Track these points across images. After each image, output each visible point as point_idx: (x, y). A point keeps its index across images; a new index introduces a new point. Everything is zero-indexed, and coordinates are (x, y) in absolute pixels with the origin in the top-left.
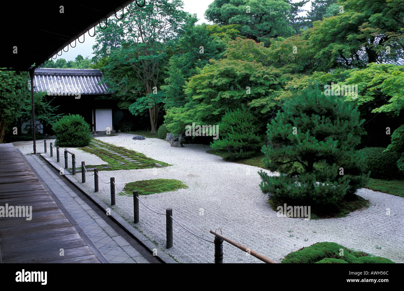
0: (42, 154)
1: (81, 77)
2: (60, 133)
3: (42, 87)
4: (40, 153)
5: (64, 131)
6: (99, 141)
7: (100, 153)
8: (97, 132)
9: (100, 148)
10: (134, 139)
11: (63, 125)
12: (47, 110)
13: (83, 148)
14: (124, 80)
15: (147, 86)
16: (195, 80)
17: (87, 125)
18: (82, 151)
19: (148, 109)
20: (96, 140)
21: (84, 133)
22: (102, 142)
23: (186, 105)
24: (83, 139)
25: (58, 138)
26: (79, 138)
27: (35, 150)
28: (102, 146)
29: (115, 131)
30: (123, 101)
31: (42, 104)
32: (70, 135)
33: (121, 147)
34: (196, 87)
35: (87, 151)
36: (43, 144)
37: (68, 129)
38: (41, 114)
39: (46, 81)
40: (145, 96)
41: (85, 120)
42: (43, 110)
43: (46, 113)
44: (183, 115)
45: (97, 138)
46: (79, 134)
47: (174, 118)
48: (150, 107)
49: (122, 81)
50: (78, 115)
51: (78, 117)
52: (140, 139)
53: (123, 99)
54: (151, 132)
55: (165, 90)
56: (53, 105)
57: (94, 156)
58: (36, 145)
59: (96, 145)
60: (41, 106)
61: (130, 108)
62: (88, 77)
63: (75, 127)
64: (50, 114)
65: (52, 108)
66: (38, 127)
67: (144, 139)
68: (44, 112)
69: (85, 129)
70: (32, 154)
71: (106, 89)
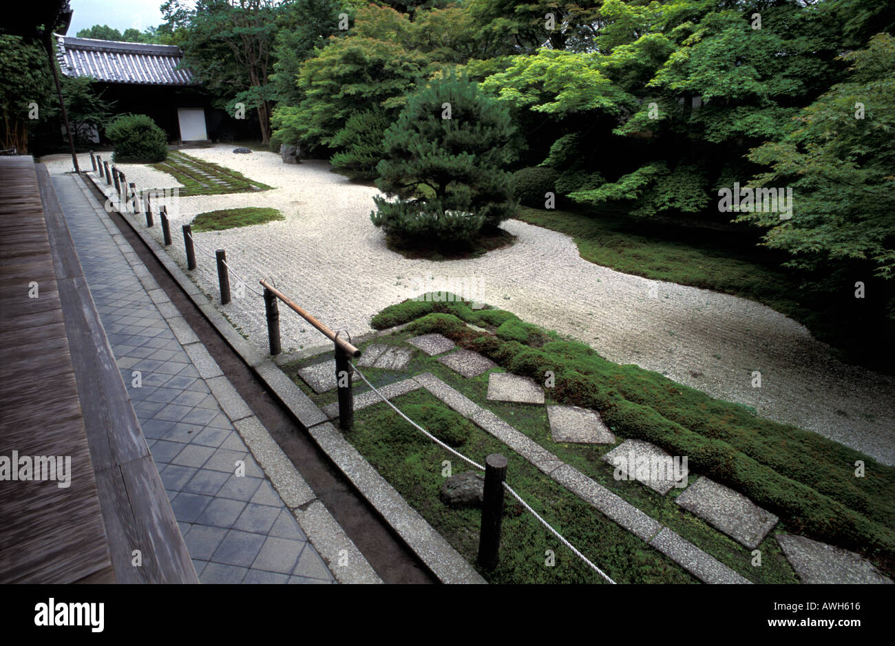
0: (88, 173)
1: (149, 57)
2: (117, 142)
3: (83, 69)
4: (86, 172)
5: (124, 140)
6: (184, 154)
7: (178, 173)
8: (184, 142)
9: (180, 164)
10: (236, 152)
11: (121, 130)
12: (98, 107)
13: (156, 165)
14: (214, 64)
15: (252, 75)
16: (310, 66)
17: (161, 133)
18: (152, 168)
19: (256, 108)
20: (180, 154)
21: (156, 142)
22: (188, 157)
23: (303, 103)
24: (155, 152)
25: (116, 150)
26: (149, 149)
27: (76, 166)
28: (185, 162)
29: (210, 141)
30: (217, 98)
31: (89, 97)
32: (134, 145)
33: (212, 164)
34: (311, 77)
35: (159, 169)
36: (90, 159)
37: (129, 137)
38: (90, 112)
39: (91, 60)
40: (247, 90)
41: (155, 123)
42: (91, 106)
43: (98, 112)
44: (295, 118)
45: (182, 151)
46: (149, 144)
47: (283, 122)
48: (258, 106)
49: (212, 66)
50: (144, 116)
51: (143, 119)
52: (243, 152)
53: (219, 94)
54: (263, 143)
55: (274, 81)
56: (106, 98)
57: (168, 175)
58: (78, 160)
59: (176, 161)
60: (86, 100)
61: (226, 107)
62: (161, 58)
63: (140, 133)
64: (104, 114)
65: (106, 104)
66: (89, 133)
67: (249, 152)
68: (93, 110)
69: (156, 136)
70: (73, 172)
71: (190, 78)
